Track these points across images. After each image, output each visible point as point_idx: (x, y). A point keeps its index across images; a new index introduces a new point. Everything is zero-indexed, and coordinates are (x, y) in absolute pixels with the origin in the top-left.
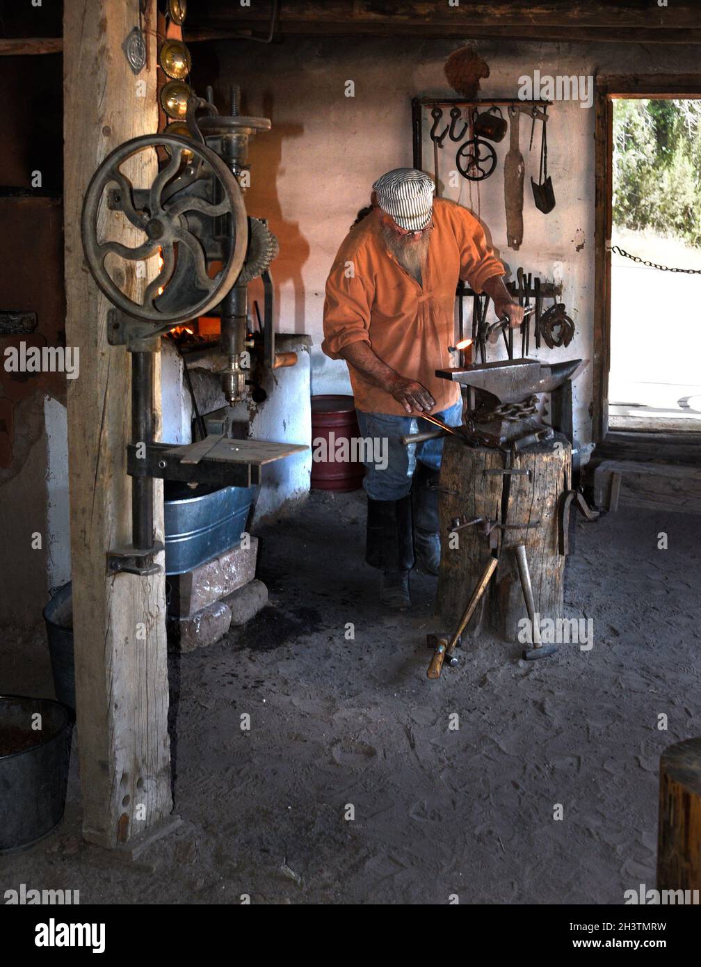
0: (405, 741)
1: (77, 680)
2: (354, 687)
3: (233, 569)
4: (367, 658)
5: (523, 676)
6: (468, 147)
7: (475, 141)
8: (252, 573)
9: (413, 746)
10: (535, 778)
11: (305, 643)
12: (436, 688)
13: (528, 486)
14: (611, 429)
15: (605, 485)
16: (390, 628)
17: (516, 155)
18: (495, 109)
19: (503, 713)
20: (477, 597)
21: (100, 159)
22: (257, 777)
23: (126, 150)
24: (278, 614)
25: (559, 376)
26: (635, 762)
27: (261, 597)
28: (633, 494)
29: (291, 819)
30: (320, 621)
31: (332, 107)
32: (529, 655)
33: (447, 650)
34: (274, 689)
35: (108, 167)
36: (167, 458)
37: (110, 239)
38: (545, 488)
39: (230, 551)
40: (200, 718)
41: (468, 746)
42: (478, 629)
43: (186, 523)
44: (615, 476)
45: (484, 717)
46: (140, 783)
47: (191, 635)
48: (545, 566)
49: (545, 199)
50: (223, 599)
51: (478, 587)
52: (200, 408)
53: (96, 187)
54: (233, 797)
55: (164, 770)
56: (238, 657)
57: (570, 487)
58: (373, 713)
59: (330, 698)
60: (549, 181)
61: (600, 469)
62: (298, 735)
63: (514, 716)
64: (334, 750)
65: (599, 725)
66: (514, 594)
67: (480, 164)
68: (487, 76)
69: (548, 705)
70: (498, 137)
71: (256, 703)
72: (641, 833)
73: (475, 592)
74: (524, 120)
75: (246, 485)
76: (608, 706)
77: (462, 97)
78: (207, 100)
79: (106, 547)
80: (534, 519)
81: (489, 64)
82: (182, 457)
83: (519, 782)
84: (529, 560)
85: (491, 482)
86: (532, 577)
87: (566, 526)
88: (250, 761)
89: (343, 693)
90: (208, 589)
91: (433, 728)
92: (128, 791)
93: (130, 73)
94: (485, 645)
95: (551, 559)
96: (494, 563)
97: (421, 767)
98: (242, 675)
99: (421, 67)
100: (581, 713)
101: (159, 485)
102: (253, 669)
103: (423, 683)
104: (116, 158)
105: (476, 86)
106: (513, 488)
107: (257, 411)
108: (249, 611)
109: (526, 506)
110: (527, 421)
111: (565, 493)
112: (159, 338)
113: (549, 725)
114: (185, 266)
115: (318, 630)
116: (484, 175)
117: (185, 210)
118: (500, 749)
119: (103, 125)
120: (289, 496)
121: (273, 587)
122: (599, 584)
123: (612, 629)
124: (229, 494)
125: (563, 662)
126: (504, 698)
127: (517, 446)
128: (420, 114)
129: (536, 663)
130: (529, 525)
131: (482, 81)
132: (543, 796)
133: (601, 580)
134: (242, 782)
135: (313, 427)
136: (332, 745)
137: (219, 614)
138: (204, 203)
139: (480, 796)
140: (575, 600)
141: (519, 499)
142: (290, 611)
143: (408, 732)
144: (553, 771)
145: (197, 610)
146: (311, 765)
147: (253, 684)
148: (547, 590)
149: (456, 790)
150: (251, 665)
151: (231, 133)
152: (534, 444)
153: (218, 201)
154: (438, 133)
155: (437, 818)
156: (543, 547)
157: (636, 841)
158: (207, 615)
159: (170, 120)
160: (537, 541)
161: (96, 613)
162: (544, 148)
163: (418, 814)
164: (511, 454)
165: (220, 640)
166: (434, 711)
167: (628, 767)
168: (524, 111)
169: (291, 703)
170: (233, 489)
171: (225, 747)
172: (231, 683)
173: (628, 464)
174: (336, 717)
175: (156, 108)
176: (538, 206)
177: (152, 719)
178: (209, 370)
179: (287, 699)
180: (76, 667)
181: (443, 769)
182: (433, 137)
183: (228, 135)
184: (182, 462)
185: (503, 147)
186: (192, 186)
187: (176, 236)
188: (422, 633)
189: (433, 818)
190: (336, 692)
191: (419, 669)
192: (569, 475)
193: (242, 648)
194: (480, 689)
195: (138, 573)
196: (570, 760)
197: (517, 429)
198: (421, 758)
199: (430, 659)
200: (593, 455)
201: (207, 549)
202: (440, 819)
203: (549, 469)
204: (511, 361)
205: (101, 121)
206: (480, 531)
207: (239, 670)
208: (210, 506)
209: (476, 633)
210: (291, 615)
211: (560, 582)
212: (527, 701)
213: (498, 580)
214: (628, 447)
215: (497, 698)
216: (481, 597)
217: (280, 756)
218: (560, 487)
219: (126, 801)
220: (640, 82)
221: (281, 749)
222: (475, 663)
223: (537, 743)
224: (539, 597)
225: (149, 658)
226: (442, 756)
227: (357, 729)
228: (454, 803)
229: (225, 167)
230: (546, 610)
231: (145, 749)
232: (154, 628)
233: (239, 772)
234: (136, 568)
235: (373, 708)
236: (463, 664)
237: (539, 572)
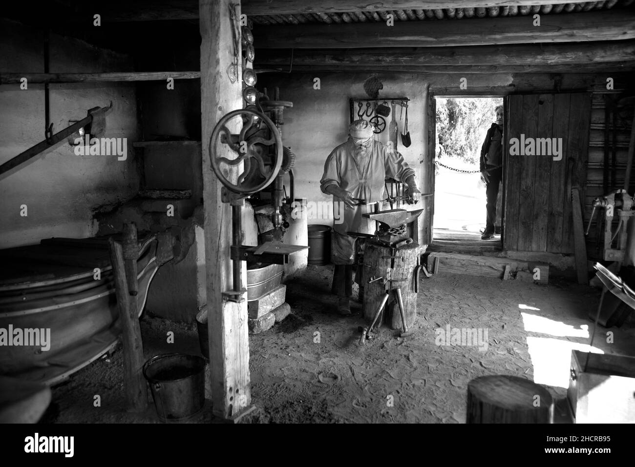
0: (350, 373)
1: (210, 347)
2: (328, 349)
3: (276, 298)
4: (333, 336)
5: (400, 344)
6: (374, 119)
7: (377, 117)
8: (283, 300)
9: (353, 375)
10: (406, 389)
11: (307, 330)
12: (363, 349)
13: (402, 263)
14: (434, 239)
15: (432, 263)
16: (342, 323)
17: (394, 122)
18: (385, 103)
19: (392, 361)
20: (380, 311)
21: (217, 121)
22: (287, 388)
23: (228, 117)
24: (295, 318)
25: (414, 216)
26: (449, 382)
27: (287, 310)
28: (444, 266)
29: (302, 406)
30: (313, 320)
31: (316, 103)
32: (402, 335)
33: (367, 333)
34: (294, 349)
35: (221, 124)
36: (248, 252)
37: (222, 156)
38: (409, 264)
39: (274, 291)
40: (262, 362)
41: (377, 375)
42: (380, 324)
43: (256, 280)
44: (436, 259)
45: (384, 362)
46: (237, 391)
47: (258, 327)
48: (409, 297)
49: (407, 141)
50: (272, 311)
51: (380, 306)
52: (261, 230)
53: (215, 133)
54: (277, 397)
55: (248, 385)
56: (278, 336)
57: (419, 264)
58: (336, 360)
59: (317, 354)
60: (408, 134)
61: (430, 256)
62: (304, 370)
63: (396, 362)
64: (320, 376)
65: (433, 366)
66: (396, 309)
67: (379, 127)
68: (382, 88)
69: (411, 357)
70: (387, 115)
71: (286, 355)
72: (452, 413)
73: (379, 308)
74: (398, 107)
75: (282, 264)
76: (437, 357)
77: (371, 98)
78: (264, 94)
79: (222, 291)
80: (404, 277)
81: (382, 83)
82: (254, 252)
83: (399, 391)
84: (402, 295)
85: (386, 262)
86: (403, 302)
87: (418, 280)
88: (284, 381)
89: (323, 352)
90: (265, 307)
91: (362, 366)
92: (232, 395)
93: (230, 83)
94: (383, 331)
95: (411, 294)
96: (387, 296)
97: (357, 384)
98: (280, 344)
99: (353, 85)
100: (425, 360)
101: (244, 264)
102: (285, 341)
103: (357, 347)
104: (224, 120)
105: (377, 93)
106: (395, 264)
107: (285, 232)
108: (282, 316)
109: (401, 272)
110: (401, 235)
111: (417, 267)
112: (244, 200)
113: (411, 366)
114: (255, 168)
115: (312, 324)
116: (381, 131)
117: (255, 143)
118: (391, 376)
119: (218, 106)
120: (299, 267)
121: (293, 307)
122: (431, 305)
123: (437, 324)
124: (274, 267)
125: (417, 338)
126: (392, 354)
127: (397, 246)
128: (353, 105)
129: (405, 338)
130: (402, 280)
131: (380, 91)
132: (410, 397)
133: (431, 303)
134: (281, 390)
135: (308, 238)
136: (319, 374)
137: (270, 318)
138: (263, 139)
139: (383, 397)
140: (421, 312)
141: (398, 269)
142: (300, 316)
143: (351, 368)
144: (414, 386)
145: (260, 316)
146: (310, 383)
147: (284, 347)
148: (409, 308)
149: (372, 394)
150: (283, 339)
151: (275, 108)
152: (404, 245)
153: (270, 138)
154: (361, 113)
155: (364, 406)
156: (408, 290)
157: (451, 417)
158: (265, 318)
159: (248, 104)
160: (405, 287)
161: (218, 319)
162: (407, 119)
163: (356, 404)
164: (395, 250)
165: (270, 329)
166: (362, 359)
167: (446, 384)
168: (398, 104)
169: (301, 356)
170: (276, 265)
171: (273, 375)
172: (275, 347)
173: (441, 253)
174: (320, 362)
175: (242, 99)
176: (404, 144)
177: (242, 364)
178: (265, 214)
179: (300, 354)
180: (210, 342)
181: (367, 385)
182: (359, 115)
183: (274, 109)
184: (255, 253)
185: (389, 119)
186: (258, 132)
187: (251, 154)
188: (356, 326)
189: (363, 406)
190: (320, 351)
191: (355, 341)
192: (419, 259)
193: (280, 332)
194: (381, 350)
195: (236, 302)
196: (421, 381)
197: (397, 239)
198: (357, 379)
199: (360, 337)
200: (427, 250)
201: (265, 290)
202: (366, 407)
203: (411, 256)
204: (392, 210)
205: (217, 104)
206: (381, 283)
207: (279, 341)
208: (266, 272)
209: (379, 326)
210: (301, 318)
211: (415, 304)
212: (401, 355)
213: (389, 303)
214: (441, 246)
215: (389, 354)
216: (382, 311)
217: (297, 379)
218: (416, 264)
219: (231, 399)
220: (448, 91)
221: (297, 376)
222: (379, 338)
223: (407, 374)
224: (406, 311)
225: (241, 338)
226: (366, 379)
227: (329, 367)
228: (372, 400)
229: (272, 123)
230: (409, 316)
231: (239, 377)
232: (243, 325)
233: (279, 386)
234: (235, 300)
235: (336, 358)
236: (374, 339)
237: (406, 300)
